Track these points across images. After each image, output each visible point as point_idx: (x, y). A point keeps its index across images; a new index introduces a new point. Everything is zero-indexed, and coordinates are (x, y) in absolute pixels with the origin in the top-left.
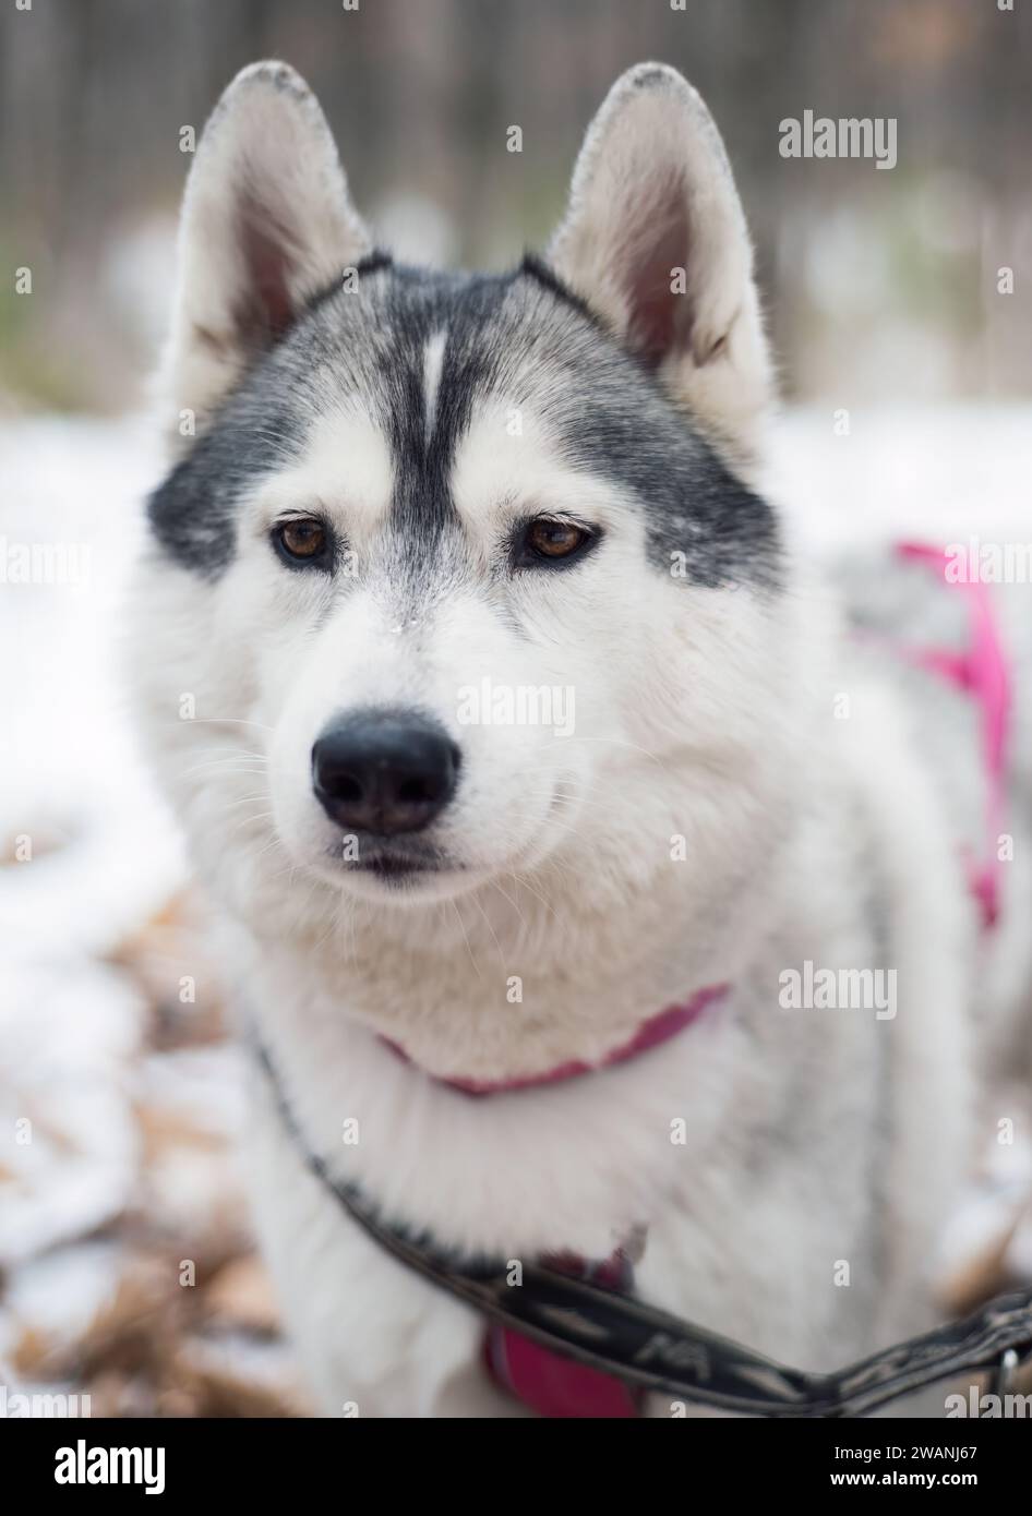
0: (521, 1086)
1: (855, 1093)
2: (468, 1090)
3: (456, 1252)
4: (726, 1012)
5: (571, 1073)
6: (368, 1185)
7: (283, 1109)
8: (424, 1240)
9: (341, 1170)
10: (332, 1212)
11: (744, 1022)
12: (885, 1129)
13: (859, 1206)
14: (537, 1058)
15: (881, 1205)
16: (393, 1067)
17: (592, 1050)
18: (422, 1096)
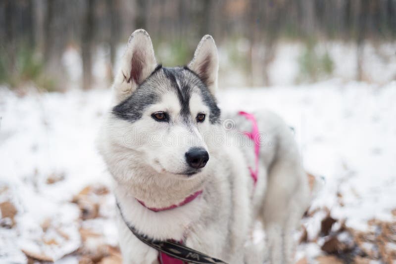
0: (165, 209)
1: (226, 211)
2: (155, 210)
3: (152, 239)
4: (202, 196)
5: (174, 207)
6: (136, 227)
7: (121, 214)
8: (146, 237)
9: (132, 225)
10: (130, 233)
11: (205, 198)
12: (232, 218)
13: (227, 232)
14: (168, 205)
15: (230, 232)
16: (141, 206)
17: (177, 203)
18: (146, 211)
